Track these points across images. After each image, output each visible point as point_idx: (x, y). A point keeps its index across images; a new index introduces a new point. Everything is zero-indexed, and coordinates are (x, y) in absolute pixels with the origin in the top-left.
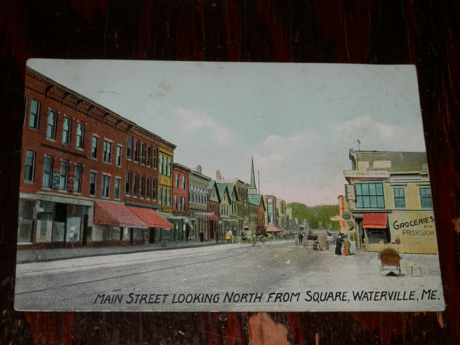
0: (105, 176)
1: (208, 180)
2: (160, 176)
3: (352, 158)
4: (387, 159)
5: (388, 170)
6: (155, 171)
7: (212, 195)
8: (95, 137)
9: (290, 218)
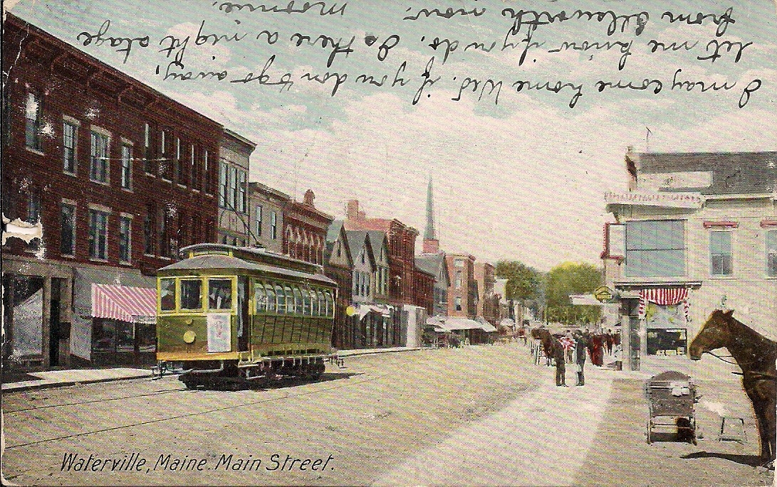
0: (94, 212)
1: (328, 221)
2: (220, 210)
3: (631, 167)
4: (706, 168)
5: (704, 191)
6: (210, 201)
7: (334, 253)
8: (68, 123)
9: (503, 301)
